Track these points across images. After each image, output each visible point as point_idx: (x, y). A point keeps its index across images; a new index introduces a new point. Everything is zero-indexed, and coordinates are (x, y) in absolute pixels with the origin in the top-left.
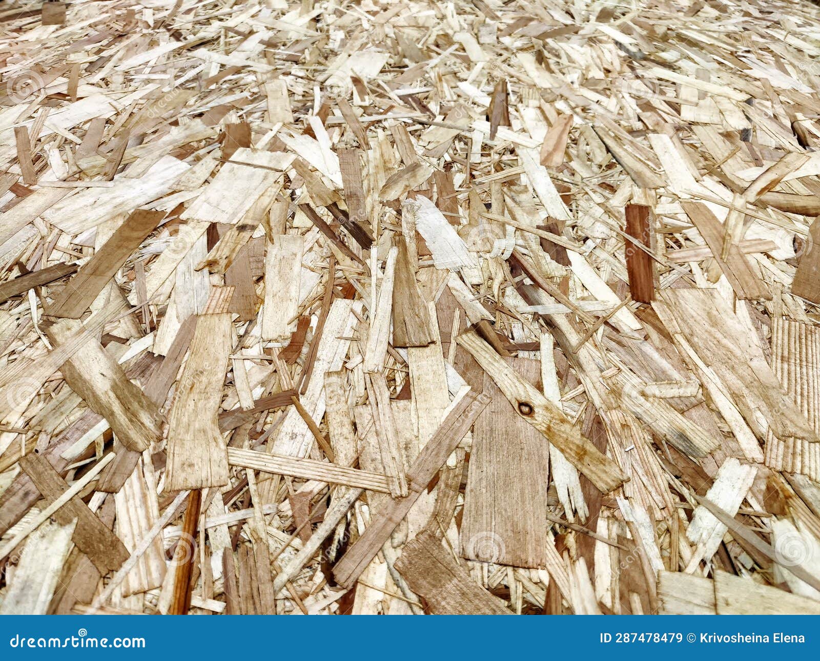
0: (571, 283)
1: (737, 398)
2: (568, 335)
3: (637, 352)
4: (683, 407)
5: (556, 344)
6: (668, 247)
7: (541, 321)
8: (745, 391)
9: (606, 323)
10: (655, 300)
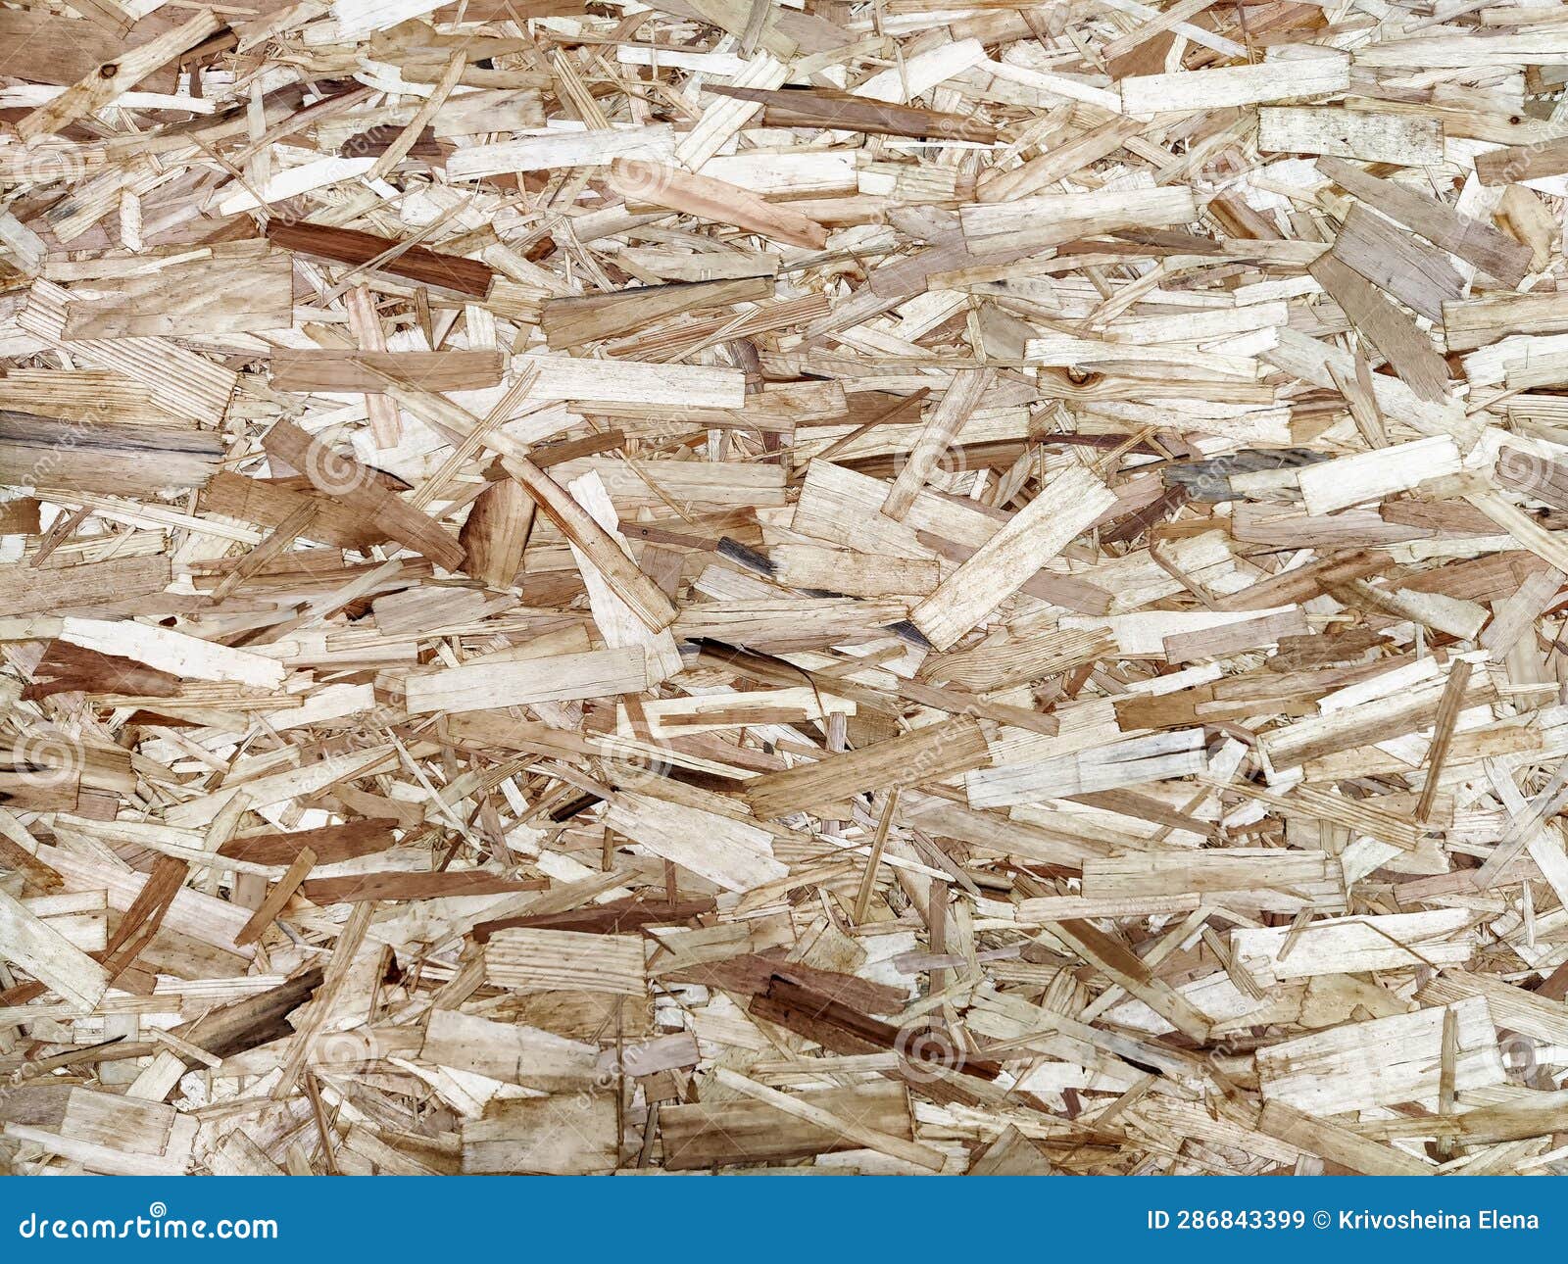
0: (307, 152)
1: (119, 283)
2: (212, 130)
3: (184, 199)
4: (109, 223)
5: (198, 116)
6: (382, 297)
7: (236, 105)
8: (125, 294)
9: (231, 177)
10: (271, 244)
